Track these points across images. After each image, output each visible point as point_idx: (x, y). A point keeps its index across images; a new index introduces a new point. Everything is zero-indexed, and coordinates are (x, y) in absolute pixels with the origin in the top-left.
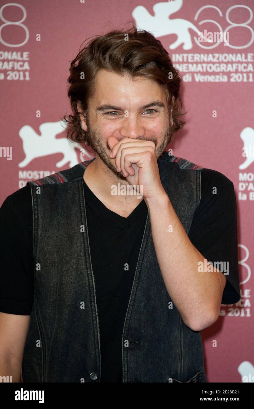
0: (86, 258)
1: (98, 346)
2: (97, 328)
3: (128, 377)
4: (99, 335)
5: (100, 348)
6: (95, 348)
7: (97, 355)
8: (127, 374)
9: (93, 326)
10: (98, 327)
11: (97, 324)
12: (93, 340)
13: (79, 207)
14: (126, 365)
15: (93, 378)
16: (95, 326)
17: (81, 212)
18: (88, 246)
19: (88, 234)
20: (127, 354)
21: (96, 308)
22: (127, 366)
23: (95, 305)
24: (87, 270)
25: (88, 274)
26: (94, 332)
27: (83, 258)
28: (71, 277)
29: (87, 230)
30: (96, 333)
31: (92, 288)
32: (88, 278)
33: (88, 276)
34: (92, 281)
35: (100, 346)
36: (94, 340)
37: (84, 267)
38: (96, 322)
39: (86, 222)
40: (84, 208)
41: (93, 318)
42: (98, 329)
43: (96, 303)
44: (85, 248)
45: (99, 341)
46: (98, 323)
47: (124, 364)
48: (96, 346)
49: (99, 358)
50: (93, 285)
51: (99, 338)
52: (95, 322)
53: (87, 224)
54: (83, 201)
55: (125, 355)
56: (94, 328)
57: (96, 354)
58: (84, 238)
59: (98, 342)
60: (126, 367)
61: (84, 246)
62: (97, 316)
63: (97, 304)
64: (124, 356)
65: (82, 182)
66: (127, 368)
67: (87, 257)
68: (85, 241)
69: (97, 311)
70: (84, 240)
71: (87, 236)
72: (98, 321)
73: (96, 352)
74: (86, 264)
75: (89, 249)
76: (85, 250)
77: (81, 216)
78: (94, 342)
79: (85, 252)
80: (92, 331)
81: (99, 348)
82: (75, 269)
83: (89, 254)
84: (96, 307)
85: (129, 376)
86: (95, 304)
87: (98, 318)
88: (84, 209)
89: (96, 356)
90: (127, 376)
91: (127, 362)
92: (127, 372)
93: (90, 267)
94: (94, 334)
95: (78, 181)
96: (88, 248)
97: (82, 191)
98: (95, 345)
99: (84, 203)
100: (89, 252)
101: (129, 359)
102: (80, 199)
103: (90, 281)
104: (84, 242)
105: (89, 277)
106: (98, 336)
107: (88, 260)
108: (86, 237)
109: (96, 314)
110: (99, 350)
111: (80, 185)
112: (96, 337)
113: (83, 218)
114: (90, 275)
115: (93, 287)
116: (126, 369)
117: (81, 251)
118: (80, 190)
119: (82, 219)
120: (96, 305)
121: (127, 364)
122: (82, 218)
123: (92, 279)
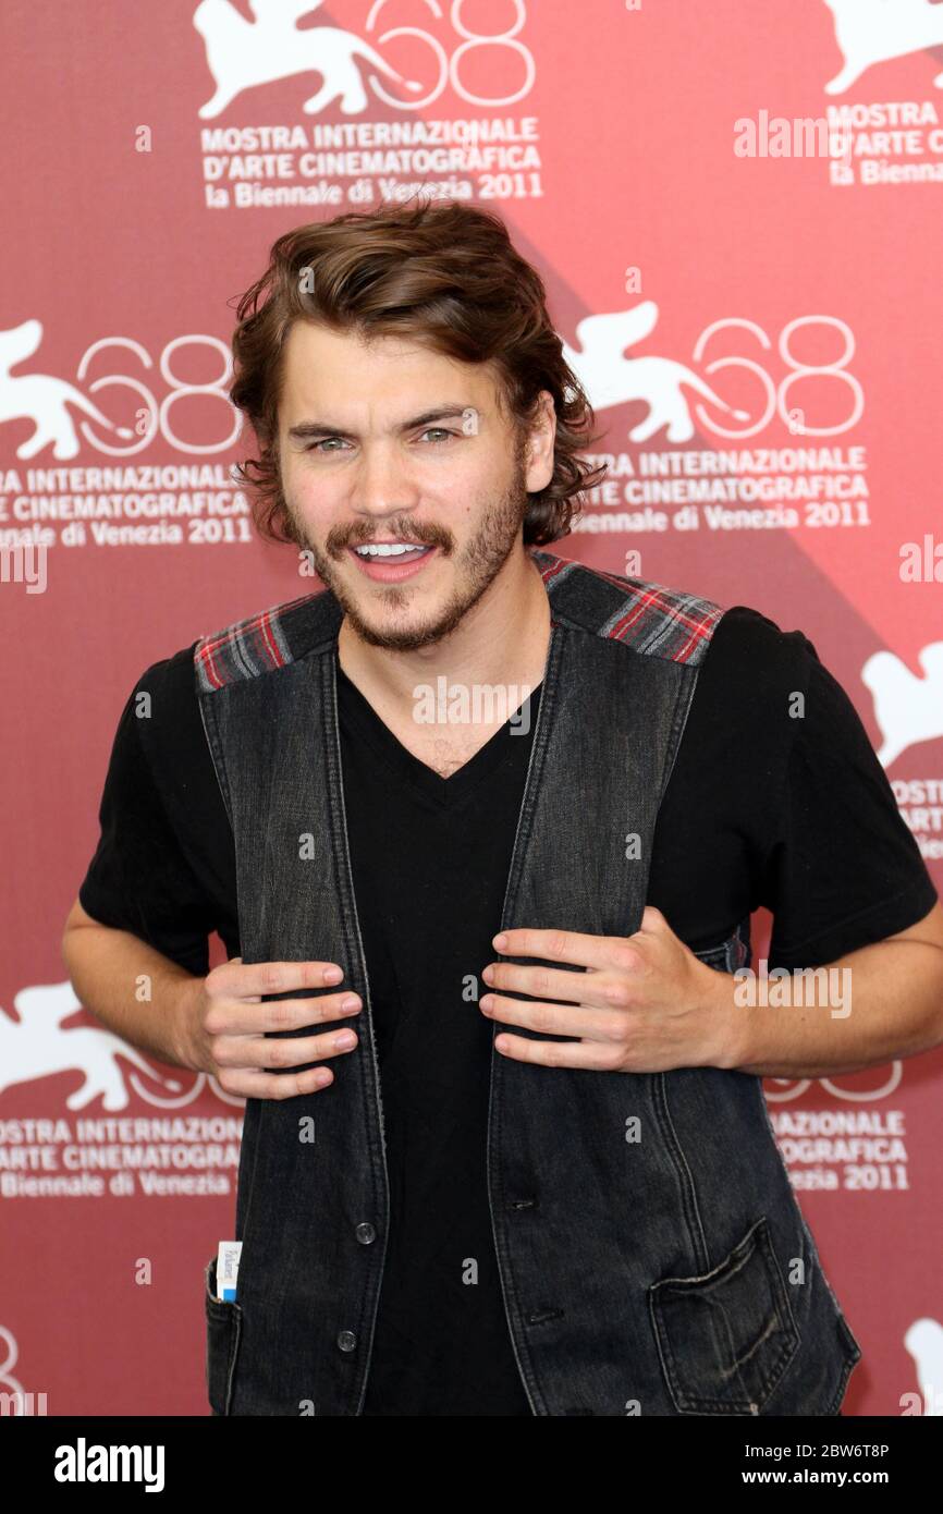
0: (340, 894)
1: (380, 1148)
2: (375, 1097)
3: (519, 1304)
4: (381, 1117)
5: (384, 1154)
6: (370, 1154)
7: (378, 1173)
8: (516, 1294)
9: (364, 1092)
10: (378, 1096)
11: (374, 1085)
12: (364, 1131)
13: (321, 737)
14: (507, 1271)
15: (363, 1237)
16: (369, 1092)
17: (326, 752)
18: (345, 858)
19: (345, 821)
20: (506, 1239)
21: (373, 1041)
22: (512, 1273)
23: (369, 1032)
24: (344, 929)
25: (346, 940)
26: (366, 1109)
27: (332, 894)
28: (297, 951)
29: (344, 808)
30: (372, 1113)
31: (360, 984)
32: (349, 952)
33: (347, 947)
34: (361, 962)
35: (384, 1148)
36: (368, 1132)
37: (334, 921)
38: (374, 1080)
39: (341, 785)
40: (336, 741)
41: (363, 1069)
42: (379, 1101)
43: (371, 1025)
44: (336, 864)
45: (383, 1133)
46: (377, 1082)
47: (502, 1268)
48: (374, 1147)
49: (384, 1180)
50: (362, 973)
51: (381, 1125)
52: (368, 1081)
53: (342, 790)
54: (333, 717)
55: (503, 1242)
56: (365, 1098)
57: (373, 1170)
58: (332, 834)
59: (379, 1136)
60: (508, 1275)
61: (335, 858)
62: (375, 1064)
63: (374, 1028)
64: (499, 1246)
65: (331, 659)
66: (513, 1278)
67: (344, 891)
68: (337, 843)
69: (374, 1048)
70: (334, 840)
71: (342, 828)
72: (378, 1079)
73: (372, 1165)
74: (341, 911)
75: (349, 866)
76: (336, 870)
77: (326, 764)
78: (369, 1137)
79: (338, 876)
80: (361, 1106)
81: (381, 1153)
82: (308, 927)
83: (348, 881)
84: (372, 1036)
85: (520, 1301)
86: (368, 1027)
87: (377, 1069)
88: (335, 746)
89: (373, 1176)
90: (517, 1299)
91: (510, 1262)
92: (515, 1289)
93: (354, 921)
94: (367, 1115)
95: (322, 654)
96: (346, 863)
97: (331, 686)
98: (370, 1144)
99: (337, 724)
100: (348, 874)
101: (511, 1252)
102: (323, 711)
103: (355, 961)
104: (333, 847)
105: (352, 950)
106: (378, 1120)
107: (346, 901)
108: (339, 831)
109: (371, 1056)
110: (382, 1158)
111: (325, 668)
112: (372, 1123)
113: (332, 772)
114: (353, 943)
115: (363, 980)
116: (510, 1282)
117: (324, 875)
118: (326, 683)
119: (328, 776)
120: (372, 1032)
121: (511, 1267)
122: (327, 771)
123: (360, 957)
